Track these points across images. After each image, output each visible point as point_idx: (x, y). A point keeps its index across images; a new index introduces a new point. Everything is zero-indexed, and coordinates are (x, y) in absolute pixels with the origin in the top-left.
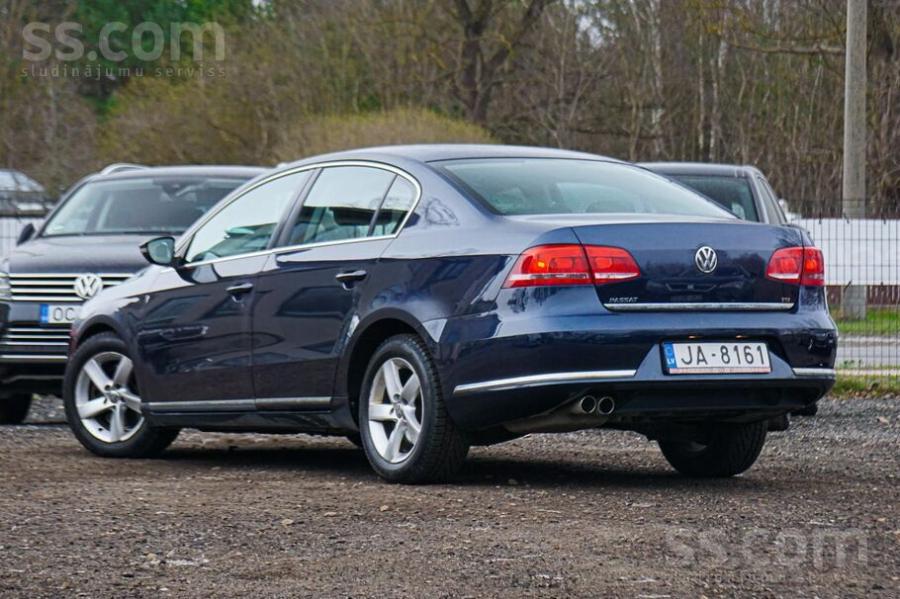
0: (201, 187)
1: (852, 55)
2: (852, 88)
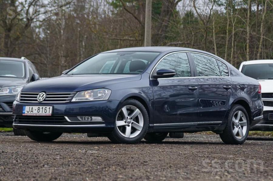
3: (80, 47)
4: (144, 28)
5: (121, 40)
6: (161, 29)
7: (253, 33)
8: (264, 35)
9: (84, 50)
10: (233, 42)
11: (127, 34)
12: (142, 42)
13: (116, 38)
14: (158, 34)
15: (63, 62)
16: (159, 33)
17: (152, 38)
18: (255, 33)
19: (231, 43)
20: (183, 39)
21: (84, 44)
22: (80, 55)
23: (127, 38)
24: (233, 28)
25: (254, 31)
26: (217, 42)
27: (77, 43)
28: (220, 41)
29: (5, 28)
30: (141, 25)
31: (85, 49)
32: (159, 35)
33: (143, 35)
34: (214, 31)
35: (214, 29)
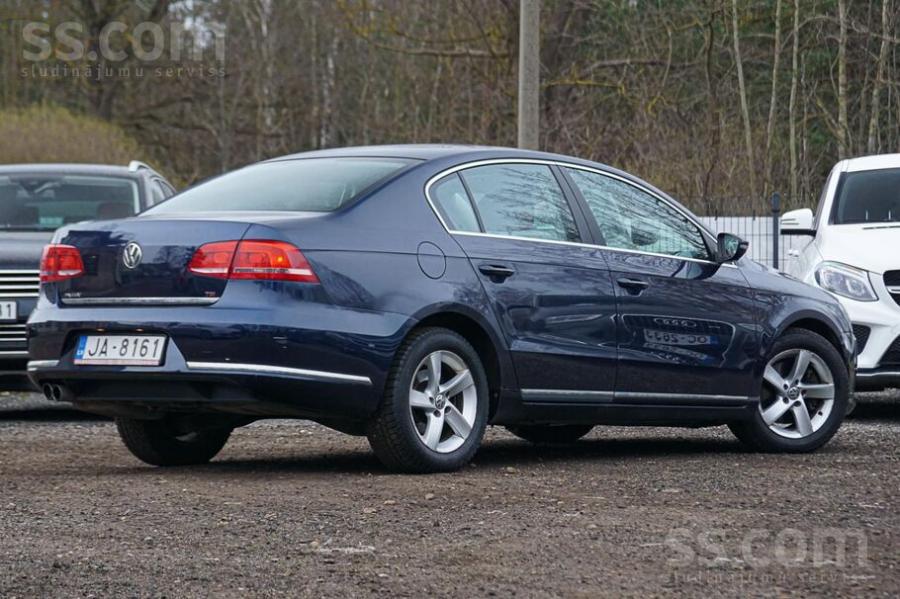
0: (57, 184)
1: (525, 58)
2: (525, 89)
3: (319, 75)
4: (516, 18)
5: (444, 56)
6: (570, 19)
7: (859, 29)
8: (892, 33)
9: (332, 83)
10: (795, 55)
11: (463, 36)
12: (511, 62)
13: (430, 51)
14: (560, 40)
15: (269, 121)
16: (564, 34)
17: (542, 50)
18: (864, 29)
19: (790, 63)
20: (640, 50)
21: (331, 65)
22: (322, 100)
23: (464, 50)
24: (797, 13)
25: (862, 20)
26: (745, 60)
27: (309, 64)
28: (756, 54)
29: (90, 22)
30: (506, 10)
31: (337, 78)
32: (564, 40)
33: (513, 40)
34: (735, 23)
35: (735, 17)
